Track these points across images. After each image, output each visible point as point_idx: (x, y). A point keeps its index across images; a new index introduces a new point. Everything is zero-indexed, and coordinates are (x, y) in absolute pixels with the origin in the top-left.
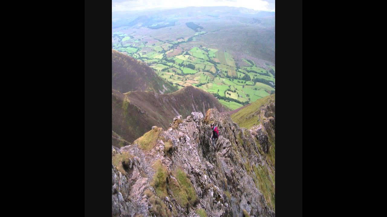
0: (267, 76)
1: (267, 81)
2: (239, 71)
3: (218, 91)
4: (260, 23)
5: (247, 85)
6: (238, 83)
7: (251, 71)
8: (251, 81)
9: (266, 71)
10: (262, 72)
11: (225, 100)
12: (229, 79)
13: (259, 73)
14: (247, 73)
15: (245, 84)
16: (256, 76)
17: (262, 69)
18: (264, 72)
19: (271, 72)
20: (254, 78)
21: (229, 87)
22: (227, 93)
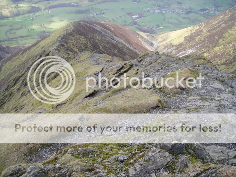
20: (46, 6)
21: (10, 26)
22: (10, 33)
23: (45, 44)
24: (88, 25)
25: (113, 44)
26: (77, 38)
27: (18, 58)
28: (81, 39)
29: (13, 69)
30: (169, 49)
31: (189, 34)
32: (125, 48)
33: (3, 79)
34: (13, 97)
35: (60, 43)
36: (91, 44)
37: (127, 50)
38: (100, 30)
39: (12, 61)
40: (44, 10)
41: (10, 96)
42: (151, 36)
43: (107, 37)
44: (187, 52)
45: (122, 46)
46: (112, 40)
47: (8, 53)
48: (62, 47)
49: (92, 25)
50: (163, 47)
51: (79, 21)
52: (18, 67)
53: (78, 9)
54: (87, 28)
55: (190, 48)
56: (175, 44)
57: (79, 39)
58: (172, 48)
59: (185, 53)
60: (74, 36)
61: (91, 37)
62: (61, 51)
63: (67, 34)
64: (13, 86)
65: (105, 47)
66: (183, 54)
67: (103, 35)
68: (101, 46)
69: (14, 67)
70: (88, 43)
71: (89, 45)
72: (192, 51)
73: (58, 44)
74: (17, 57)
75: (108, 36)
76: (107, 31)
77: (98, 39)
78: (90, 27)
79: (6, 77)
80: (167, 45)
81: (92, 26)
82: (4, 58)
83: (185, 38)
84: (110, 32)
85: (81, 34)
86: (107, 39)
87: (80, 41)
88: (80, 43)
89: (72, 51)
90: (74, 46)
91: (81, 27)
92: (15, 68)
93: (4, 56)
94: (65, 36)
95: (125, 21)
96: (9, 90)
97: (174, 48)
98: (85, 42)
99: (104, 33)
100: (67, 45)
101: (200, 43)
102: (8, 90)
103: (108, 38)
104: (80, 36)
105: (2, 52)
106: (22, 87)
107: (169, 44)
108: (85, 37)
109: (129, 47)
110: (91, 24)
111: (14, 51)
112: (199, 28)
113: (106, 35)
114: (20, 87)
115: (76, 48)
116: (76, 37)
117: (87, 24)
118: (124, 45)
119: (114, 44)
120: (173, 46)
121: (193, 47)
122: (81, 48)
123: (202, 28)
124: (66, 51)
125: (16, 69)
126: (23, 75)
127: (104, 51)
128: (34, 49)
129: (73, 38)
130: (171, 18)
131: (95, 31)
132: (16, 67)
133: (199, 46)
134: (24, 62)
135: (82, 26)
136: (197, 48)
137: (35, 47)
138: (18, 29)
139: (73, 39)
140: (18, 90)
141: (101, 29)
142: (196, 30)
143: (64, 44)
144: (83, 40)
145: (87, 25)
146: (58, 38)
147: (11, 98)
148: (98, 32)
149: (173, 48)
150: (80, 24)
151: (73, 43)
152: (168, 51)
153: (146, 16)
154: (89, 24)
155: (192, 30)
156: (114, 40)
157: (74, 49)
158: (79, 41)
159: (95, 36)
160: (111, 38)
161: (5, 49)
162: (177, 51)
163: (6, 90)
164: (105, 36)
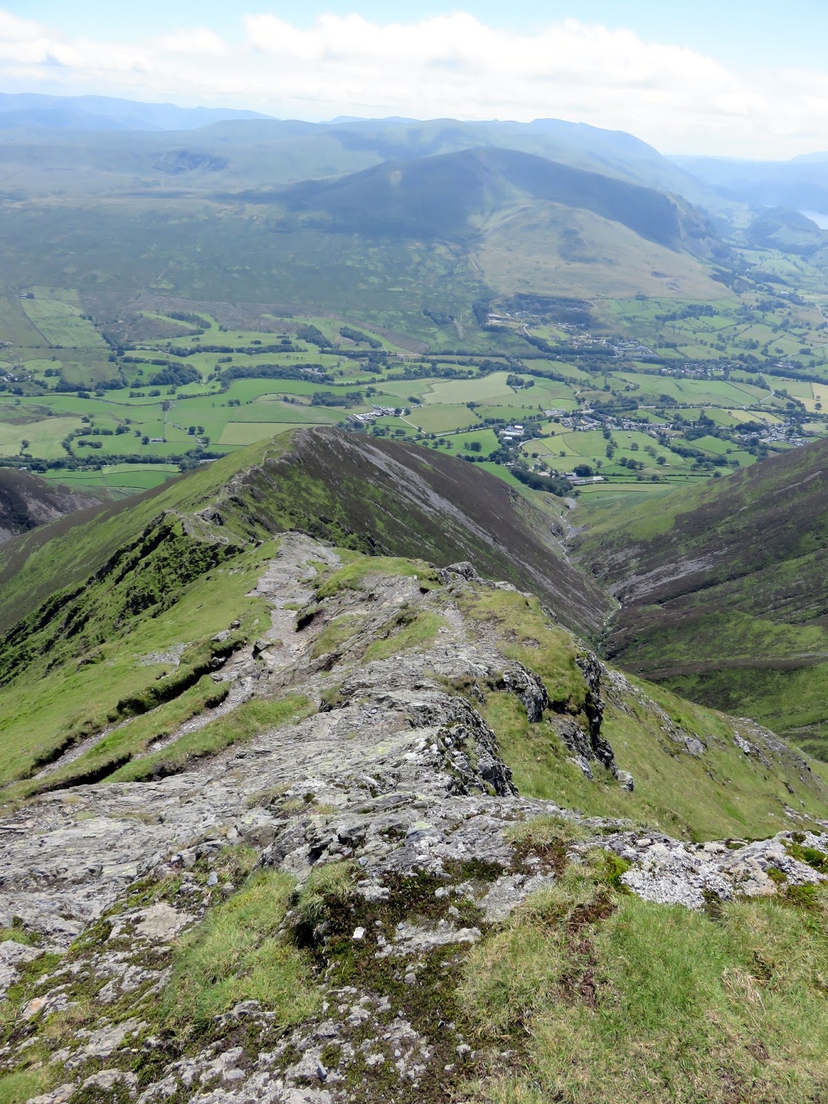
0: (284, 354)
1: (291, 368)
2: (127, 360)
3: (25, 444)
4: (222, 168)
5: (181, 397)
6: (134, 401)
7: (198, 350)
8: (205, 379)
9: (278, 337)
10: (258, 342)
11: (71, 468)
12: (76, 393)
13: (240, 351)
14: (174, 359)
15: (174, 397)
16: (229, 360)
17: (256, 336)
18: (270, 339)
19: (304, 338)
20: (217, 368)
21: (85, 420)
22: (82, 444)
23: (188, 492)
24: (347, 445)
25: (421, 519)
26: (299, 486)
27: (90, 529)
28: (314, 489)
29: (65, 565)
30: (616, 552)
31: (693, 509)
32: (465, 536)
33: (24, 598)
34: (24, 669)
35: (233, 496)
36: (345, 509)
37: (471, 545)
38: (384, 468)
39: (65, 540)
40: (210, 378)
41: (15, 664)
42: (561, 503)
43: (406, 493)
44: (682, 569)
45: (454, 529)
46: (422, 505)
47: (59, 510)
48: (234, 510)
49: (359, 446)
50: (597, 544)
51: (317, 430)
52: (81, 563)
53: (322, 388)
54: (340, 457)
55: (694, 554)
56: (641, 538)
57: (307, 490)
58: (627, 550)
59: (672, 573)
60: (288, 478)
61: (348, 488)
62: (227, 522)
63: (266, 466)
64: (35, 630)
65: (392, 527)
66: (665, 576)
67: (394, 485)
68: (380, 519)
69: (69, 562)
70: (338, 505)
71: (340, 513)
72: (700, 565)
73: (224, 496)
74: (85, 527)
75: (409, 491)
76: (409, 472)
77: (373, 497)
78: (352, 453)
79: (34, 593)
80: (610, 538)
81: (357, 449)
82: (43, 523)
83: (679, 518)
84: (417, 478)
85: (316, 472)
86: (407, 501)
87: (307, 496)
88: (307, 502)
89: (271, 525)
90: (281, 513)
91: (321, 450)
92: (72, 564)
93: (43, 516)
94: (257, 472)
95: (476, 447)
96: (19, 643)
97: (637, 550)
98: (326, 502)
99: (394, 478)
100: (257, 505)
101: (728, 543)
102: (18, 640)
103: (410, 495)
104: (312, 481)
105: (40, 504)
106: (62, 636)
107: (618, 535)
108: (327, 483)
109: (480, 535)
110: (356, 443)
111: (83, 505)
112: (732, 489)
113: (403, 486)
114: (57, 637)
115: (288, 517)
116: (297, 480)
117: (342, 442)
118: (462, 526)
119: (426, 517)
120: (631, 544)
121: (705, 554)
122: (306, 520)
123: (742, 489)
124: (247, 526)
125: (74, 566)
126: (80, 591)
127: (388, 538)
128: (148, 506)
129: (285, 484)
130: (635, 447)
131: (366, 468)
132: (78, 561)
133: (725, 550)
134: (107, 546)
135: (325, 446)
136: (717, 557)
137: (153, 501)
138: (109, 433)
139: (285, 486)
140: (49, 645)
141: (389, 465)
142: (721, 494)
143: (247, 499)
144: (319, 493)
145: (341, 446)
146: (232, 477)
147: (17, 674)
148: (377, 474)
149: (631, 552)
150: (316, 438)
151: (283, 500)
152: (612, 559)
153: (547, 436)
154: (351, 442)
155: (704, 493)
156: (430, 506)
157: (280, 521)
158: (304, 494)
159: (364, 483)
160: (418, 498)
161: (53, 493)
162: (647, 564)
163: (9, 638)
164: (400, 489)
